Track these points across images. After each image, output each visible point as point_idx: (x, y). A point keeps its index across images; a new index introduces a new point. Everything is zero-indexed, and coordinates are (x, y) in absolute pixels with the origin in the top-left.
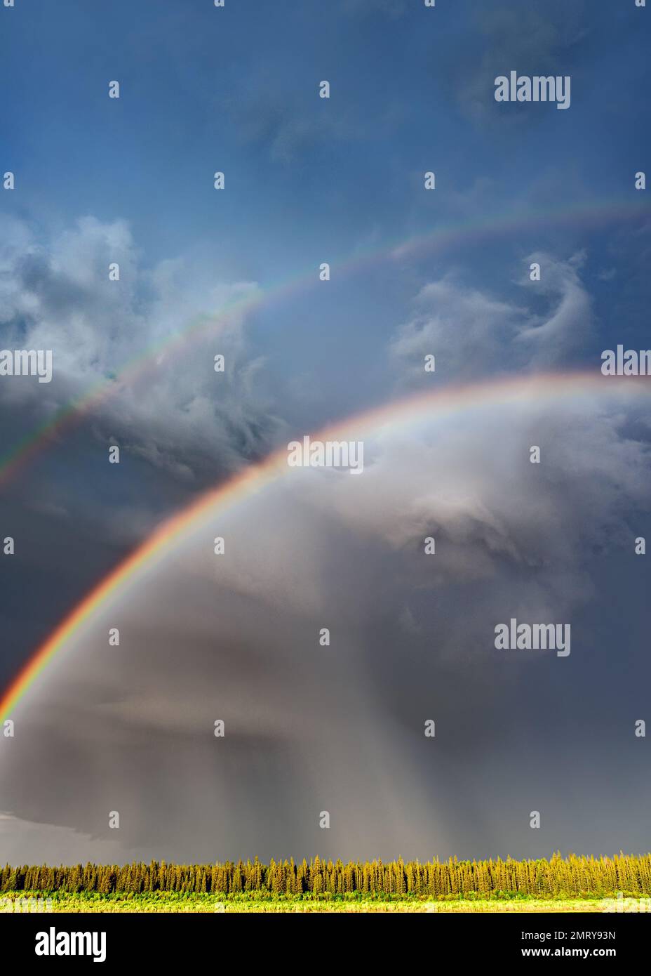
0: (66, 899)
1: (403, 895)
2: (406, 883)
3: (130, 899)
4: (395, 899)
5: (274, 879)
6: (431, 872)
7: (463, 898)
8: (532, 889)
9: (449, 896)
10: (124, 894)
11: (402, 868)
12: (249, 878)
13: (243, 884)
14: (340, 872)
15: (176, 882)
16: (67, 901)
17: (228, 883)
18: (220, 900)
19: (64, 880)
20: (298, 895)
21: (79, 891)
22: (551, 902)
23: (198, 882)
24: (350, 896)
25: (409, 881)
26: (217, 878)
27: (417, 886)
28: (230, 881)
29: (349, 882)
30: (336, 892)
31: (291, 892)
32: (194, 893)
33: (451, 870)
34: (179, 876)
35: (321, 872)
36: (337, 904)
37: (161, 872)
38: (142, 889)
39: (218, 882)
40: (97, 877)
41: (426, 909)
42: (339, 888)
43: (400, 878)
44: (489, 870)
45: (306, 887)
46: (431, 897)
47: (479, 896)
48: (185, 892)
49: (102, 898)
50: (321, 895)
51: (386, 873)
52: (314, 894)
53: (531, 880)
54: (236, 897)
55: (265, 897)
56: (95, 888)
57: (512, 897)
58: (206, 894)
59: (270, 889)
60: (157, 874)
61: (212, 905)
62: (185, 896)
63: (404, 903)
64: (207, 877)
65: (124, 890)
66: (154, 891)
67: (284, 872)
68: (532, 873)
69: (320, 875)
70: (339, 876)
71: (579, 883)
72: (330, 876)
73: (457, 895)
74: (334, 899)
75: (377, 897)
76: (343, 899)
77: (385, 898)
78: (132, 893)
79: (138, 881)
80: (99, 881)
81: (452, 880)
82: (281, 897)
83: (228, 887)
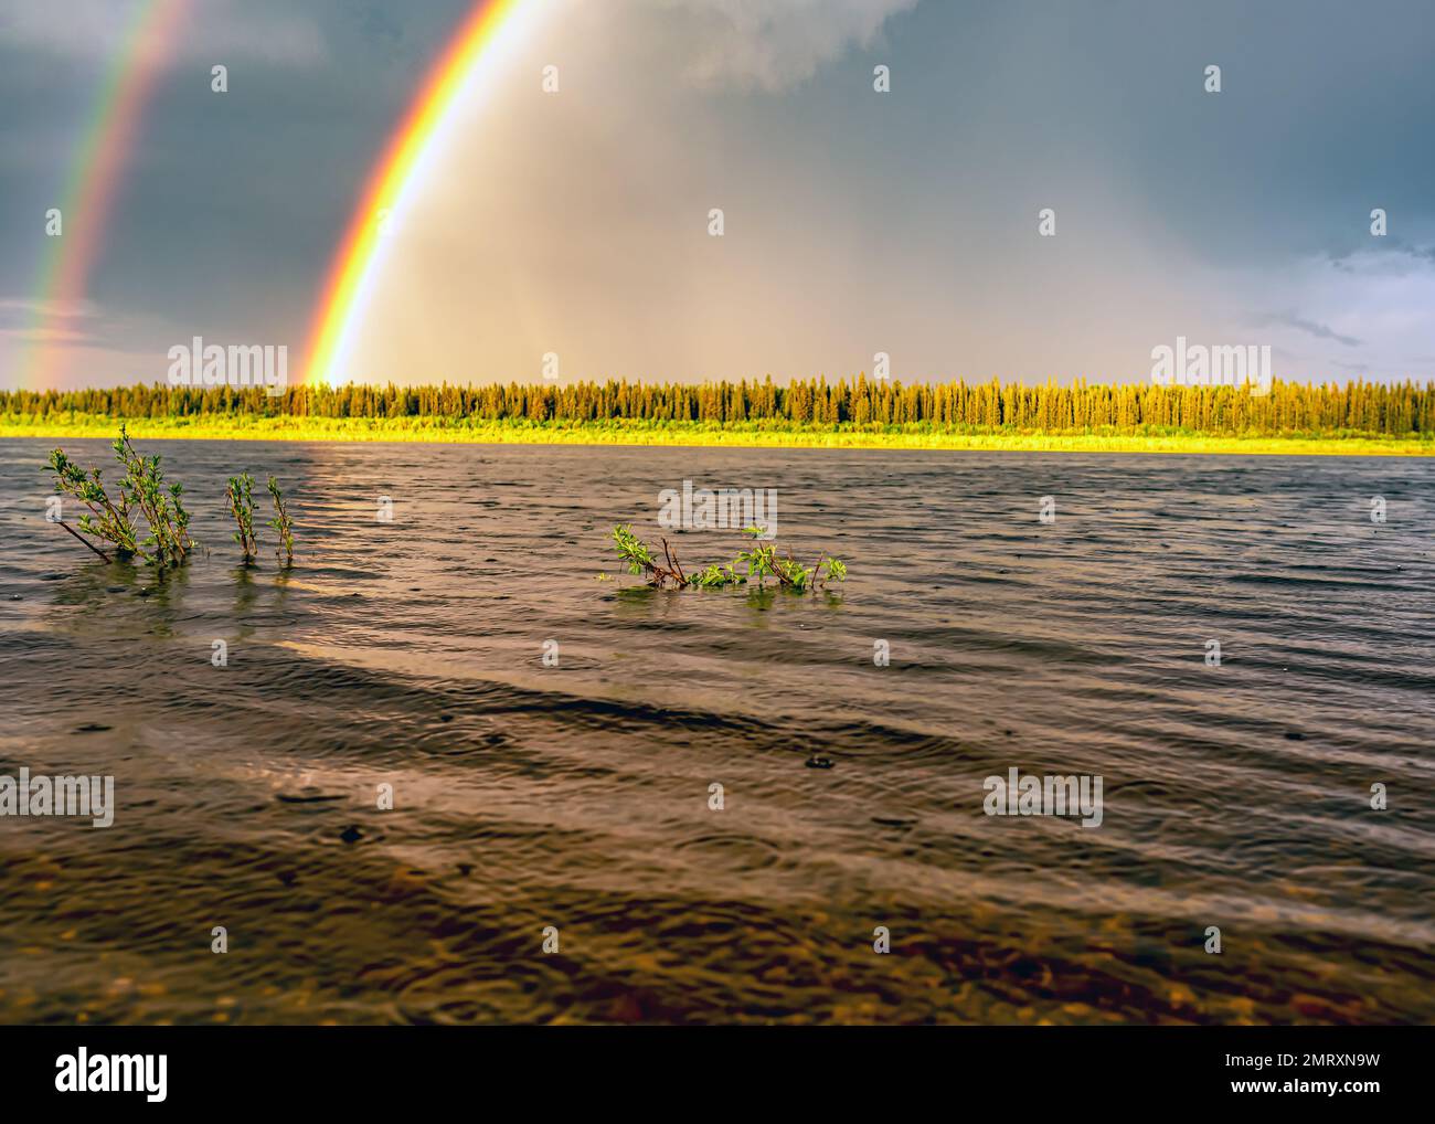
0: (481, 427)
1: (996, 428)
2: (1002, 411)
3: (576, 428)
4: (983, 433)
5: (795, 405)
6: (1043, 398)
7: (1090, 433)
8: (1204, 424)
9: (1069, 430)
10: (568, 421)
11: (996, 392)
12: (757, 402)
13: (747, 410)
14: (898, 395)
15: (644, 408)
16: (483, 430)
17: (724, 409)
18: (711, 430)
19: (477, 403)
20: (832, 425)
21: (501, 417)
22: (1233, 440)
23: (678, 408)
24: (912, 428)
25: (1008, 410)
26: (707, 402)
27: (1018, 416)
28: (727, 405)
29: (912, 409)
30: (891, 421)
31: (821, 421)
32: (672, 421)
33: (1076, 396)
34: (649, 398)
35: (868, 395)
36: (891, 437)
37: (621, 395)
38: (594, 415)
39: (708, 406)
40: (525, 400)
41: (1030, 446)
42: (895, 417)
43: (992, 407)
44: (1137, 398)
45: (844, 415)
46: (1039, 431)
47: (1117, 431)
48: (659, 418)
49: (534, 426)
50: (867, 425)
51: (971, 397)
52: (857, 424)
53: (1204, 412)
54: (737, 427)
55: (781, 427)
56: (525, 413)
57: (1169, 434)
58: (692, 422)
59: (789, 417)
60: (616, 396)
61: (700, 435)
62: (660, 425)
63: (996, 436)
64: (691, 400)
65: (567, 416)
66: (612, 417)
67: (810, 394)
68: (1207, 402)
69: (867, 399)
70: (896, 400)
71: (1283, 417)
72: (881, 401)
73: (1082, 430)
74: (888, 431)
75: (954, 430)
76: (900, 431)
77: (967, 431)
78: (579, 421)
79: (587, 405)
80: (529, 406)
81: (1076, 409)
82: (806, 427)
83: (724, 413)
